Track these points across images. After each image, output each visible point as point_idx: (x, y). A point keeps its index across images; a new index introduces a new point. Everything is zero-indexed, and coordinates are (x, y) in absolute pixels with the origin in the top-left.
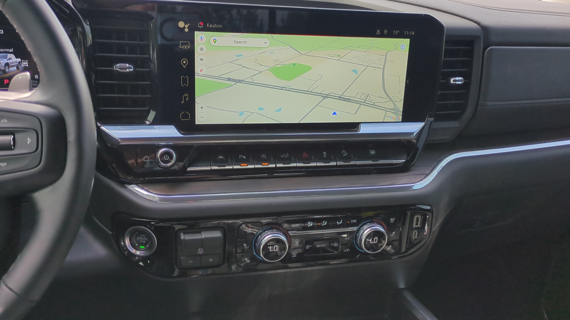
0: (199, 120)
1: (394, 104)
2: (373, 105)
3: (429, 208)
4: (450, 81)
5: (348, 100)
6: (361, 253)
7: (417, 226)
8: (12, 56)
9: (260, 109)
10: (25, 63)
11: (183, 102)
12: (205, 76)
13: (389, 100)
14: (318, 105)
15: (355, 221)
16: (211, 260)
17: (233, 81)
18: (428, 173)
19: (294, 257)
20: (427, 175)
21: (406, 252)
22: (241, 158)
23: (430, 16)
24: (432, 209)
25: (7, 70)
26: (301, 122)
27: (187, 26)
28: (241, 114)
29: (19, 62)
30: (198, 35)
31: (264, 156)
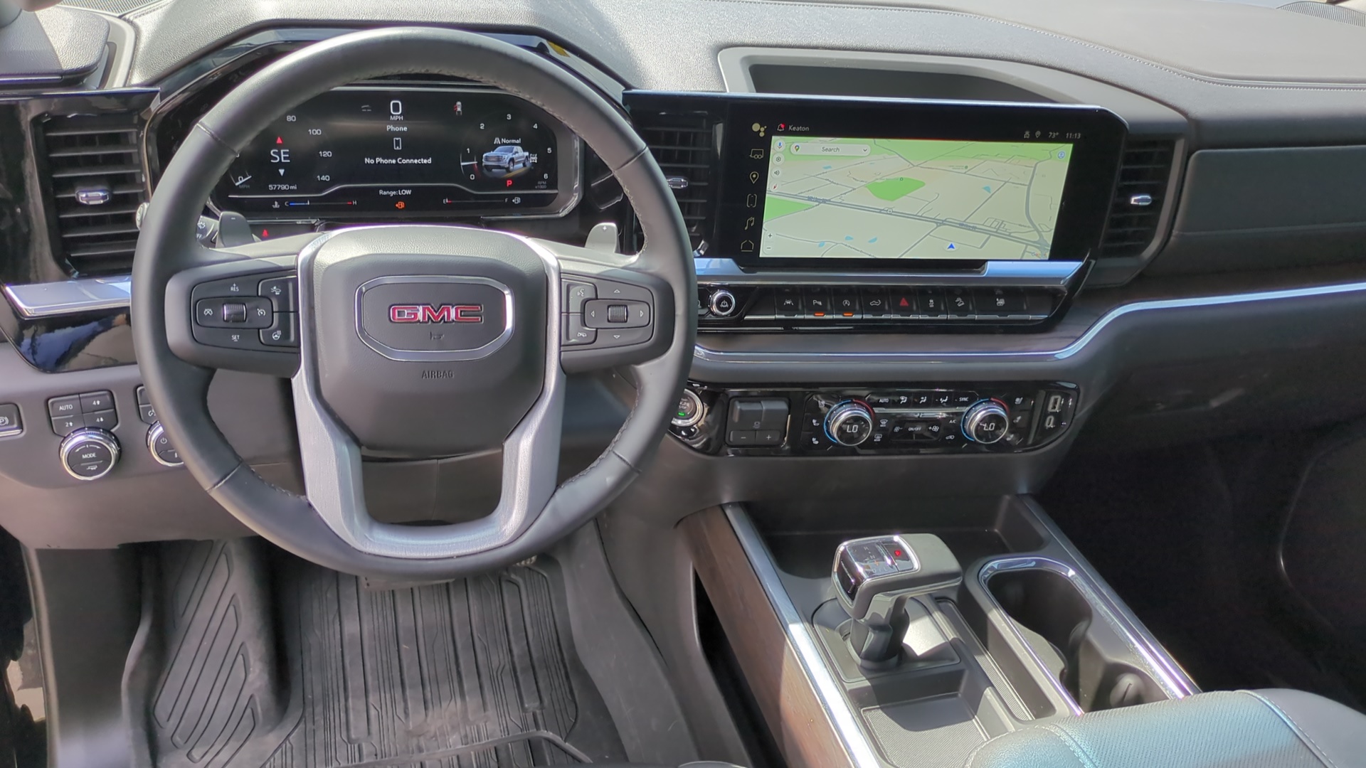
0: (764, 253)
1: (1041, 236)
2: (1009, 235)
3: (1073, 386)
4: (1129, 200)
5: (974, 229)
6: (968, 441)
7: (1053, 411)
8: (519, 148)
9: (847, 238)
10: (533, 158)
11: (746, 228)
12: (779, 194)
13: (1033, 229)
14: (928, 234)
15: (966, 399)
16: (769, 437)
17: (816, 201)
18: (1079, 335)
19: (877, 442)
20: (1078, 338)
21: (1032, 445)
22: (816, 304)
23: (1107, 111)
24: (1079, 389)
25: (511, 168)
26: (903, 257)
27: (762, 129)
28: (822, 244)
29: (527, 157)
30: (776, 140)
31: (846, 303)
